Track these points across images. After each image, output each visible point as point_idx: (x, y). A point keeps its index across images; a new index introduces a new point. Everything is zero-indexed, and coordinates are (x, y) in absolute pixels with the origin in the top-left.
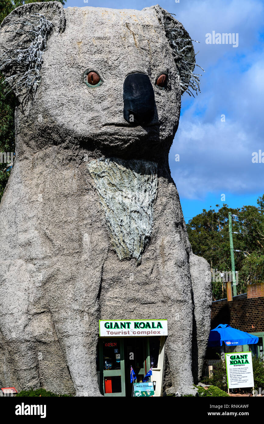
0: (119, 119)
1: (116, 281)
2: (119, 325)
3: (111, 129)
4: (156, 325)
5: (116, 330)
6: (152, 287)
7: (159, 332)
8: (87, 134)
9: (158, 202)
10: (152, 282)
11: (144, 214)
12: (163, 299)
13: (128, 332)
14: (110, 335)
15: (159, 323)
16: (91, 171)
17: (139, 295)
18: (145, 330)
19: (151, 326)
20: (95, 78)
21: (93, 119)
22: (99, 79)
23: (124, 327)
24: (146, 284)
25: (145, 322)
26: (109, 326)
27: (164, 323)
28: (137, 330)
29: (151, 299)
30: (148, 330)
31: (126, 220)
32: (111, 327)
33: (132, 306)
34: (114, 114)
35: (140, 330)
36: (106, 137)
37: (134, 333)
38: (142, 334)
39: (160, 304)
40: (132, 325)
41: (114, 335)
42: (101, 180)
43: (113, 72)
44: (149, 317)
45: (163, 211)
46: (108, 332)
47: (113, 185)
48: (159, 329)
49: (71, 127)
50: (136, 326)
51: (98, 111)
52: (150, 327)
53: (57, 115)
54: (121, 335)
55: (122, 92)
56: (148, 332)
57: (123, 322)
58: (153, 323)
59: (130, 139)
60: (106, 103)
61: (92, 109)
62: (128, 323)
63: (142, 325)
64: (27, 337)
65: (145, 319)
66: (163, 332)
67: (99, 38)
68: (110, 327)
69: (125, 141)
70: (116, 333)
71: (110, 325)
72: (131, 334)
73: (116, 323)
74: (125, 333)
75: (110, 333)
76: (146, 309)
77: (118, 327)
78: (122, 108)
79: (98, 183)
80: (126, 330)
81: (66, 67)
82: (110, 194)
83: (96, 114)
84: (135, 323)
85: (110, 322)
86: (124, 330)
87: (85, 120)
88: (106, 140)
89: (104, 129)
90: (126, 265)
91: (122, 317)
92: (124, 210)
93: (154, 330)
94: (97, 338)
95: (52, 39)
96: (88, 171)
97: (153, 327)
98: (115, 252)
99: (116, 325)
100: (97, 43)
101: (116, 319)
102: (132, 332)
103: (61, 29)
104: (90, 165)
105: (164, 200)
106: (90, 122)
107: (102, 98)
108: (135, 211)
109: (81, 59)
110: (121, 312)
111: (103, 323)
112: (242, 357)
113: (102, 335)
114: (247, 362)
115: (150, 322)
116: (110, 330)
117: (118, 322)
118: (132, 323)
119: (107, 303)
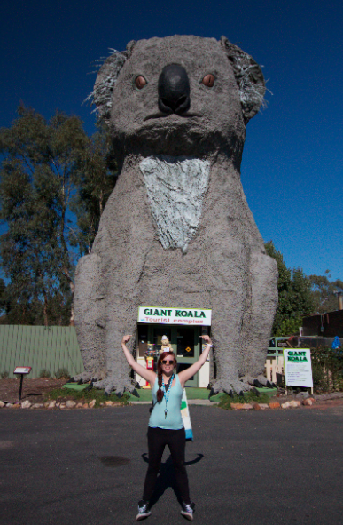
1: (159, 270)
2: (160, 312)
3: (150, 122)
4: (199, 314)
5: (156, 317)
6: (197, 276)
7: (201, 322)
9: (209, 196)
10: (198, 272)
11: (190, 206)
12: (207, 288)
13: (169, 319)
14: (149, 322)
15: (202, 313)
16: (142, 169)
17: (183, 284)
18: (187, 318)
19: (193, 314)
20: (142, 81)
21: (137, 116)
22: (146, 83)
23: (165, 314)
24: (191, 273)
25: (188, 310)
26: (148, 312)
27: (208, 313)
28: (179, 318)
29: (195, 288)
30: (190, 318)
31: (170, 210)
33: (175, 294)
34: (152, 107)
35: (182, 318)
37: (175, 321)
38: (183, 322)
39: (205, 293)
40: (173, 313)
41: (153, 322)
42: (151, 176)
44: (192, 306)
45: (213, 204)
46: (147, 318)
47: (161, 179)
48: (202, 319)
50: (178, 313)
52: (192, 316)
54: (160, 322)
56: (189, 321)
57: (164, 309)
58: (196, 312)
59: (168, 130)
60: (146, 100)
61: (137, 109)
62: (169, 311)
63: (184, 314)
66: (207, 322)
68: (150, 313)
70: (155, 320)
71: (150, 311)
72: (171, 322)
73: (156, 310)
74: (165, 320)
75: (149, 319)
76: (190, 298)
77: (158, 314)
79: (148, 179)
80: (167, 317)
82: (158, 188)
83: (139, 112)
84: (177, 311)
85: (150, 308)
86: (164, 317)
88: (148, 135)
89: (145, 124)
90: (171, 254)
91: (164, 305)
92: (169, 201)
93: (196, 319)
94: (135, 324)
96: (140, 170)
97: (196, 316)
98: (160, 242)
99: (157, 312)
101: (158, 306)
102: (172, 320)
103: (127, 55)
104: (142, 163)
105: (216, 195)
106: (135, 120)
108: (181, 203)
110: (164, 299)
111: (142, 309)
112: (300, 353)
113: (140, 321)
114: (305, 359)
115: (193, 311)
116: (150, 316)
117: (159, 310)
118: (174, 310)
119: (151, 290)
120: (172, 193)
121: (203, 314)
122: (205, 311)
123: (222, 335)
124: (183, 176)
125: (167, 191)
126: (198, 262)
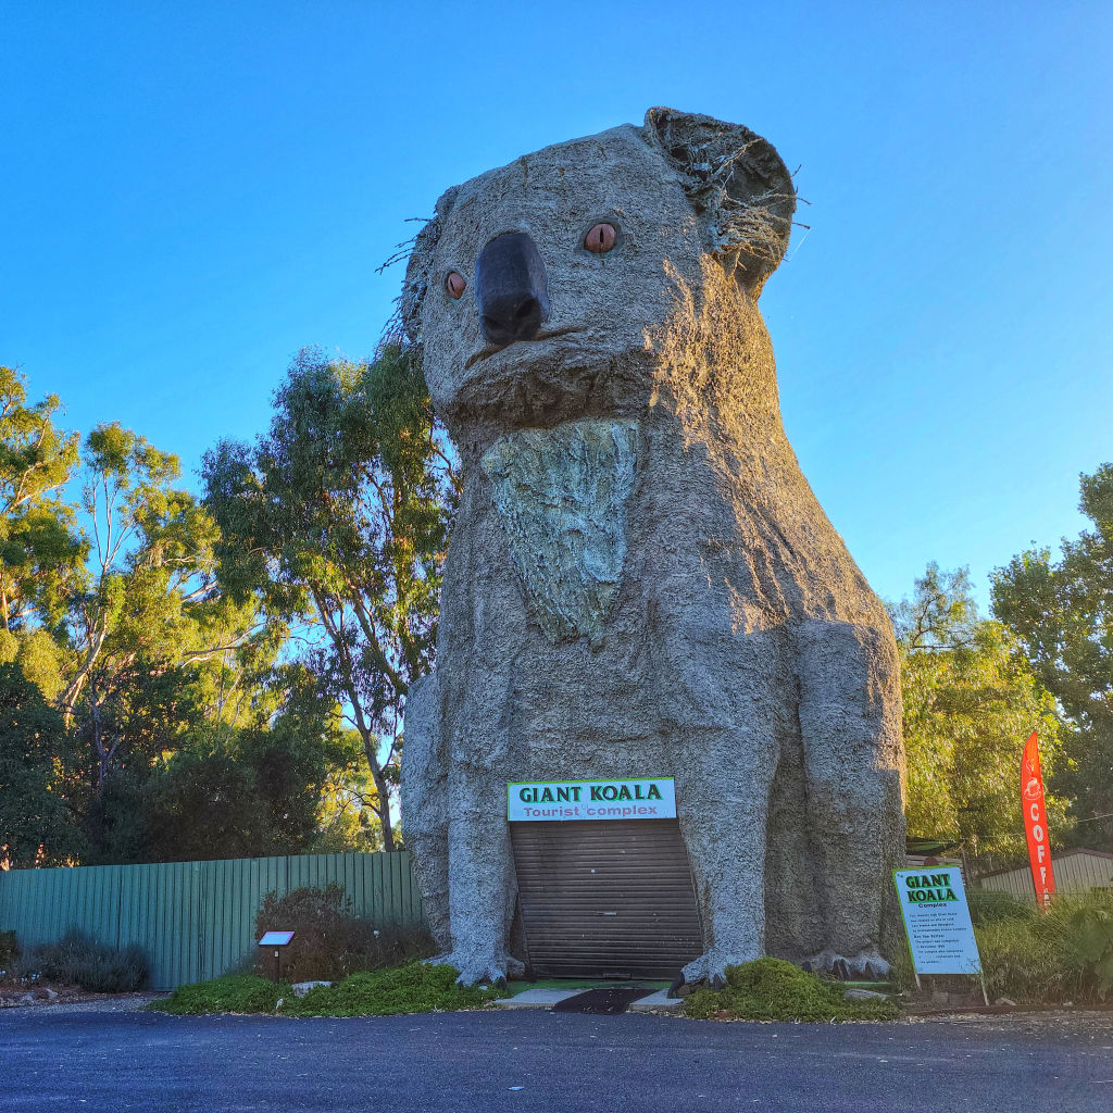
1: (547, 692)
2: (555, 794)
3: (475, 370)
4: (644, 792)
5: (547, 806)
6: (634, 699)
7: (652, 810)
8: (451, 397)
10: (635, 688)
11: (598, 535)
12: (660, 726)
13: (576, 809)
14: (532, 818)
15: (653, 787)
16: (488, 471)
17: (602, 721)
18: (616, 804)
19: (633, 793)
20: (457, 282)
22: (465, 283)
23: (566, 797)
25: (618, 784)
26: (529, 796)
27: (667, 786)
28: (597, 804)
30: (624, 803)
31: (551, 553)
32: (536, 799)
33: (588, 748)
35: (606, 804)
36: (474, 389)
37: (591, 812)
38: (609, 813)
39: (655, 740)
40: (585, 793)
41: (542, 818)
42: (505, 483)
44: (628, 774)
46: (528, 810)
47: (527, 487)
48: (654, 801)
50: (595, 794)
51: (458, 345)
52: (629, 797)
54: (557, 817)
56: (624, 809)
57: (563, 786)
58: (637, 788)
60: (464, 322)
62: (576, 789)
63: (610, 793)
64: (425, 828)
65: (618, 777)
66: (665, 808)
68: (533, 798)
70: (546, 812)
71: (532, 794)
72: (584, 816)
73: (547, 790)
74: (568, 812)
75: (531, 812)
76: (623, 754)
77: (551, 799)
78: (480, 316)
79: (501, 491)
80: (572, 804)
82: (520, 507)
83: (456, 352)
84: (593, 788)
85: (531, 786)
86: (565, 804)
89: (468, 374)
90: (567, 654)
91: (566, 775)
92: (546, 533)
93: (639, 804)
96: (484, 473)
97: (638, 797)
98: (539, 629)
99: (547, 793)
101: (552, 779)
102: (583, 809)
104: (485, 458)
107: (460, 316)
108: (571, 532)
110: (563, 762)
111: (514, 789)
112: (936, 880)
113: (512, 818)
114: (950, 894)
115: (630, 785)
116: (533, 805)
117: (553, 787)
118: (586, 788)
120: (551, 515)
121: (654, 791)
122: (658, 783)
126: (632, 666)
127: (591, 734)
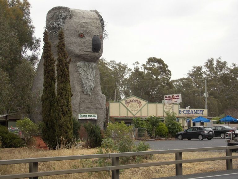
0: (90, 50)
3: (87, 53)
4: (94, 116)
5: (83, 117)
6: (93, 104)
8: (79, 54)
10: (93, 102)
11: (92, 80)
12: (96, 108)
16: (78, 65)
20: (83, 35)
21: (81, 49)
22: (84, 36)
24: (92, 103)
25: (91, 115)
27: (96, 115)
29: (93, 108)
31: (88, 82)
33: (87, 110)
34: (88, 48)
35: (90, 117)
36: (85, 55)
38: (90, 119)
39: (95, 109)
40: (87, 116)
42: (80, 69)
43: (89, 35)
47: (85, 71)
48: (95, 117)
49: (73, 51)
51: (83, 47)
53: (69, 46)
54: (84, 119)
55: (92, 42)
60: (86, 44)
61: (81, 46)
62: (86, 115)
65: (91, 114)
66: (96, 118)
67: (84, 23)
69: (91, 57)
71: (81, 115)
72: (87, 119)
76: (91, 111)
78: (91, 46)
79: (80, 70)
80: (86, 117)
81: (72, 31)
82: (83, 73)
83: (82, 48)
86: (85, 117)
87: (78, 49)
89: (85, 53)
90: (86, 97)
91: (85, 113)
92: (87, 79)
93: (93, 117)
95: (66, 20)
96: (77, 66)
98: (84, 92)
100: (84, 24)
101: (83, 113)
103: (70, 17)
104: (78, 63)
106: (80, 50)
107: (84, 43)
108: (90, 79)
109: (78, 29)
110: (84, 111)
111: (79, 115)
113: (79, 119)
116: (82, 117)
117: (84, 115)
118: (88, 115)
119: (81, 108)
120: (88, 76)
121: (95, 116)
123: (101, 122)
124: (90, 70)
125: (86, 75)
126: (93, 99)
127: (88, 108)
